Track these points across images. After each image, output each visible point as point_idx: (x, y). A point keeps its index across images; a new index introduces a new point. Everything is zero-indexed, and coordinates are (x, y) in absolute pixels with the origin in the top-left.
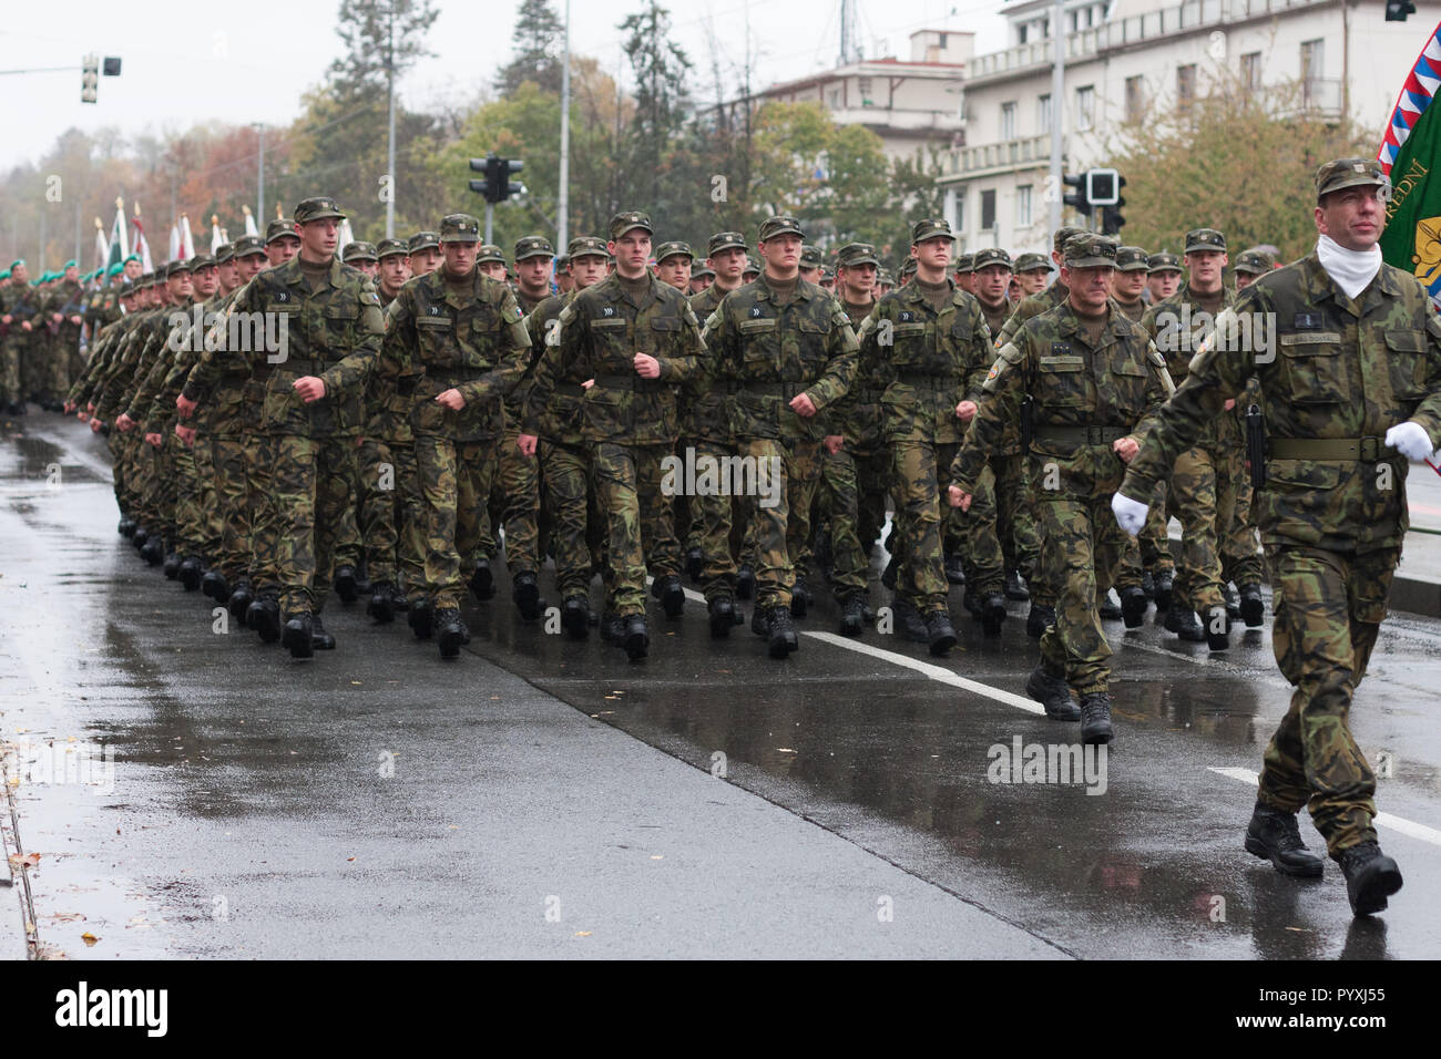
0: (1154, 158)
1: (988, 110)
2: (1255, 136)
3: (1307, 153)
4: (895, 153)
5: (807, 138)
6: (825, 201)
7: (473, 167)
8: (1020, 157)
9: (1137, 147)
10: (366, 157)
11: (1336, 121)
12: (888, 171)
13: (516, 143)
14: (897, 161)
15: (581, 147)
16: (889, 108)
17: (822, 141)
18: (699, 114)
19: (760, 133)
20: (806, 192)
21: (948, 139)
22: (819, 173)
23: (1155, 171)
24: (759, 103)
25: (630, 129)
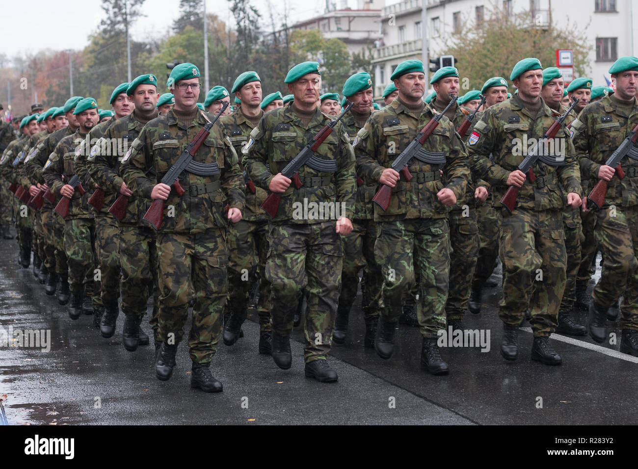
0: (467, 48)
1: (393, 29)
2: (511, 36)
3: (535, 43)
4: (352, 51)
5: (314, 45)
8: (408, 50)
9: (460, 43)
10: (118, 63)
11: (546, 28)
12: (350, 58)
13: (184, 54)
14: (354, 54)
15: (213, 54)
16: (349, 31)
17: (320, 46)
18: (265, 37)
19: (292, 44)
23: (468, 53)
24: (291, 31)
25: (235, 45)
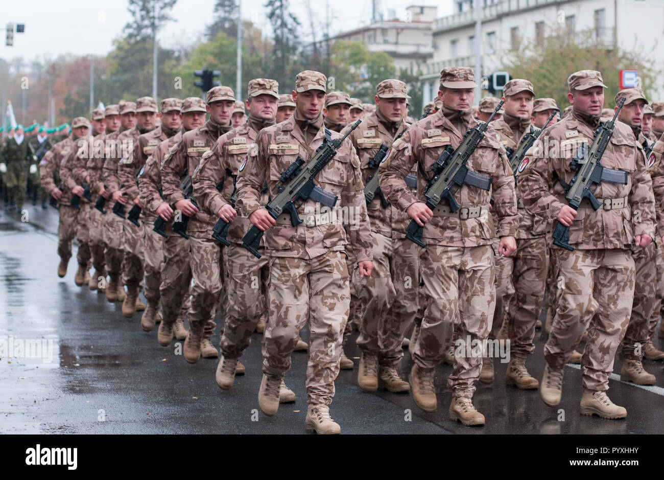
0: (524, 67)
1: (444, 44)
2: (572, 56)
3: (598, 63)
4: (399, 65)
5: (357, 58)
6: (366, 89)
7: (196, 75)
9: (516, 61)
10: (143, 70)
11: (611, 48)
12: (396, 73)
13: (216, 62)
14: (401, 69)
15: (247, 64)
16: (396, 43)
17: (364, 60)
18: (304, 47)
19: (333, 56)
20: (357, 84)
21: (424, 57)
22: (363, 75)
23: (525, 72)
24: (333, 42)
25: (270, 55)
